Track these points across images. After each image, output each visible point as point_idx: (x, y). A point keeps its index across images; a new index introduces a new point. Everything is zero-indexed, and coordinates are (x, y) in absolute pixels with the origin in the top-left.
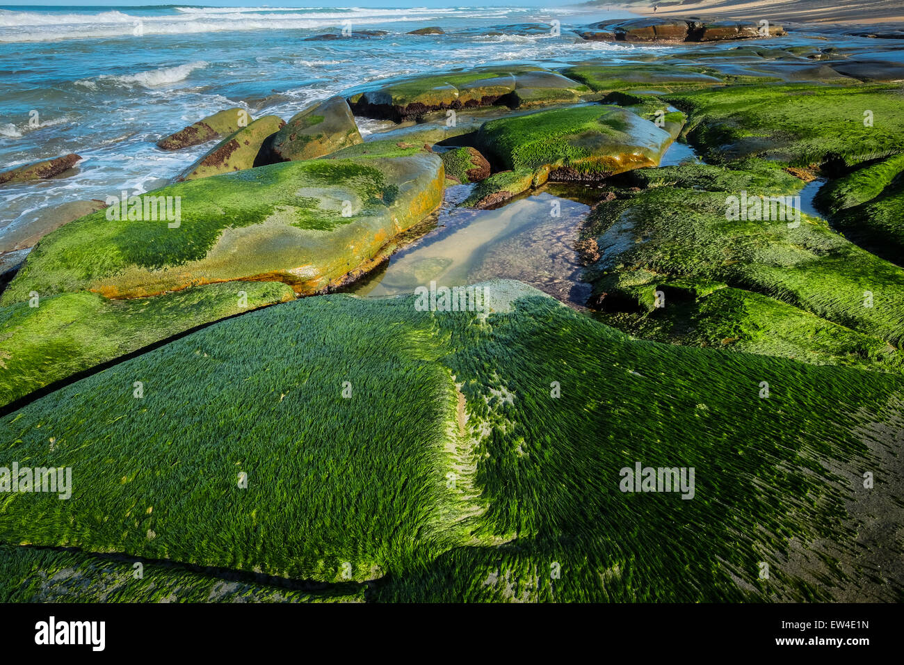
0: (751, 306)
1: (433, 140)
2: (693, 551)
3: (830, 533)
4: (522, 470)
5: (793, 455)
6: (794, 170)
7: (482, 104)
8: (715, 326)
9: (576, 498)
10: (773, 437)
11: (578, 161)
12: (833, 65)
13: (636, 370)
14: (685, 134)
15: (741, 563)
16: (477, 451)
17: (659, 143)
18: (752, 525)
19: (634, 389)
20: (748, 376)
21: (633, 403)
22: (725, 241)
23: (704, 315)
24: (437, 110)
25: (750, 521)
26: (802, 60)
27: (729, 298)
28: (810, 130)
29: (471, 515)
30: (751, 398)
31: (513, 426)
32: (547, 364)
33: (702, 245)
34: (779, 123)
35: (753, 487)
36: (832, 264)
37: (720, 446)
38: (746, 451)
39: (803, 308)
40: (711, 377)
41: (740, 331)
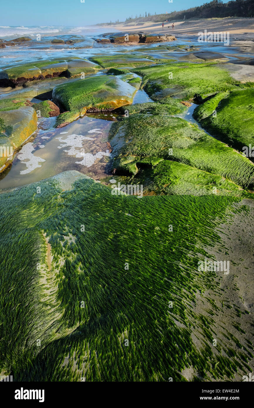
0: (173, 168)
1: (32, 96)
2: (158, 311)
3: (211, 286)
4: (81, 282)
5: (194, 248)
6: (184, 102)
7: (53, 76)
8: (161, 179)
9: (106, 292)
10: (186, 239)
11: (98, 104)
12: (194, 54)
13: (129, 213)
14: (142, 87)
15: (178, 313)
16: (58, 276)
17: (132, 93)
18: (181, 290)
19: (128, 224)
20: (174, 208)
21: (129, 231)
22: (161, 139)
23: (156, 175)
24: (32, 80)
25: (180, 287)
26: (183, 51)
27: (165, 165)
28: (188, 84)
29: (55, 320)
30: (176, 220)
31: (75, 256)
32: (90, 216)
33: (152, 141)
34: (177, 81)
35: (180, 269)
36: (201, 144)
37: (166, 248)
38: (176, 249)
39: (192, 166)
40: (159, 212)
41: (170, 180)
